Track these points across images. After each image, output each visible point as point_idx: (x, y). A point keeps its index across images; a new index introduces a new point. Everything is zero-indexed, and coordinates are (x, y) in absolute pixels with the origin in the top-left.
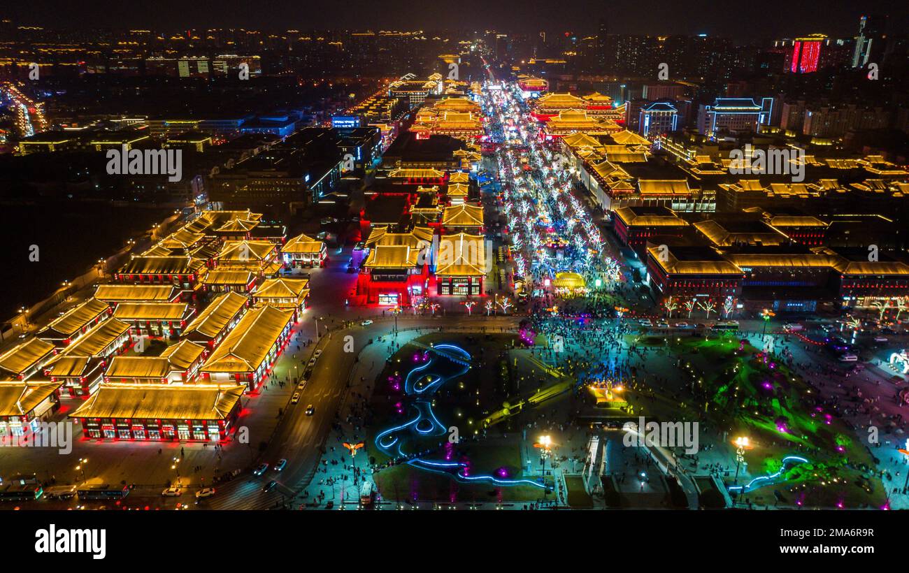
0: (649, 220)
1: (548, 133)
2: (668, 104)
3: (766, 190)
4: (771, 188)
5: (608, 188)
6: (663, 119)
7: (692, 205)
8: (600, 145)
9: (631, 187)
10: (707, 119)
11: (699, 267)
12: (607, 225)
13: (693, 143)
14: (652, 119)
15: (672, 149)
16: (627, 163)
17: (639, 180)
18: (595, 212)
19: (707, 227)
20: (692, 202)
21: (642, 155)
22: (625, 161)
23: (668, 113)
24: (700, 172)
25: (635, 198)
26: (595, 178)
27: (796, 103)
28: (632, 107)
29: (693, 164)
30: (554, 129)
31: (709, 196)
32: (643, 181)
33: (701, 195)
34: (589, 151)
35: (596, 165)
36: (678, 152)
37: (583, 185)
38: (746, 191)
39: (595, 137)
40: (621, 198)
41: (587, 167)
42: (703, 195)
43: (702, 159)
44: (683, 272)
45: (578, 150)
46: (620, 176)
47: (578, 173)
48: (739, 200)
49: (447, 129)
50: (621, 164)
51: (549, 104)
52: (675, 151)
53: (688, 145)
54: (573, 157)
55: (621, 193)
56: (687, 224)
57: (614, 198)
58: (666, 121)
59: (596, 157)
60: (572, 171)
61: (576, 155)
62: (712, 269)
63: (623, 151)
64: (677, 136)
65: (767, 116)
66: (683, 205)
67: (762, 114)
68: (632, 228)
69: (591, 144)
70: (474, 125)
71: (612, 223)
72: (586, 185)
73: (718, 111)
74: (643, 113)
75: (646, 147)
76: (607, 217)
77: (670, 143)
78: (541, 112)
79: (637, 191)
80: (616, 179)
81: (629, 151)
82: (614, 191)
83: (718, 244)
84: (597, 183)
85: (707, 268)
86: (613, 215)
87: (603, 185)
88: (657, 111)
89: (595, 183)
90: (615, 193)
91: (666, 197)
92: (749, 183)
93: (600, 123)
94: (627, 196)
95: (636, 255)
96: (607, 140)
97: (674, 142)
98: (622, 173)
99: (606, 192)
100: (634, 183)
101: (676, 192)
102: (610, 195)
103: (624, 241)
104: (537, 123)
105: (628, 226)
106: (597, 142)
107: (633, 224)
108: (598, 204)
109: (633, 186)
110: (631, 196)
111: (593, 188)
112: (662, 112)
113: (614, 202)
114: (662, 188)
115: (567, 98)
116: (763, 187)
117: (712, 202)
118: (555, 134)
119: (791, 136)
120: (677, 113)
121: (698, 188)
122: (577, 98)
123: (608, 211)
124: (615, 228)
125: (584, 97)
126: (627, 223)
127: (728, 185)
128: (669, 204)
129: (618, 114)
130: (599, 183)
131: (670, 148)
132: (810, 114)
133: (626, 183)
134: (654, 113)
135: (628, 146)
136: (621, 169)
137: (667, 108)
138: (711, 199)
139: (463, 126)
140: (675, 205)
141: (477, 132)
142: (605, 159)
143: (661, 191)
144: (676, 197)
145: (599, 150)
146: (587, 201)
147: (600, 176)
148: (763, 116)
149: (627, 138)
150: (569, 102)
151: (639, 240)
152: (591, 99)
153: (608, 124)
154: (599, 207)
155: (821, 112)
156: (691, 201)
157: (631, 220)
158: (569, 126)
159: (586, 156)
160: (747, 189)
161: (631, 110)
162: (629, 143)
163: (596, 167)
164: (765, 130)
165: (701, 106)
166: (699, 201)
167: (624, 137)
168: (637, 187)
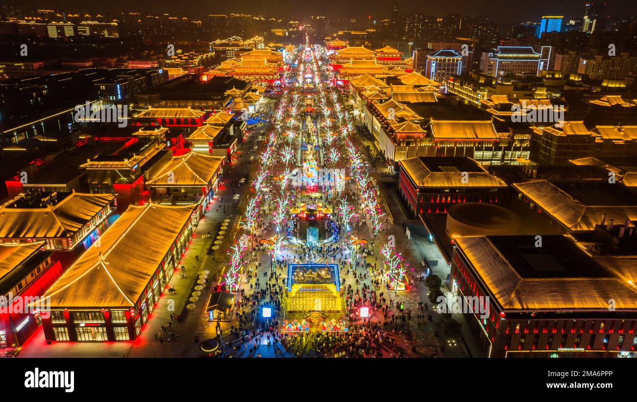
0: (448, 179)
1: (339, 79)
2: (453, 51)
3: (594, 134)
4: (597, 131)
5: (392, 131)
6: (449, 65)
7: (500, 153)
8: (387, 86)
9: (421, 130)
10: (490, 66)
11: (564, 292)
12: (390, 180)
13: (482, 85)
14: (439, 66)
15: (459, 92)
16: (415, 103)
17: (432, 121)
18: (377, 160)
19: (539, 191)
20: (500, 149)
21: (432, 95)
22: (413, 100)
23: (453, 60)
24: (499, 113)
25: (426, 144)
26: (377, 119)
27: (568, 54)
28: (419, 57)
29: (489, 105)
30: (346, 75)
31: (522, 141)
32: (436, 121)
33: (511, 142)
34: (375, 91)
35: (379, 104)
36: (467, 95)
37: (366, 128)
38: (568, 136)
39: (382, 79)
40: (408, 144)
41: (371, 108)
42: (514, 141)
43: (498, 99)
44: (535, 305)
45: (363, 91)
46: (407, 116)
47: (363, 115)
48: (559, 147)
49: (241, 74)
50: (408, 104)
51: (345, 56)
52: (463, 94)
53: (477, 87)
54: (359, 99)
55: (408, 137)
56: (504, 184)
57: (399, 144)
58: (451, 67)
59: (381, 97)
60: (356, 112)
61: (361, 96)
62: (592, 297)
63: (411, 91)
64: (464, 79)
65: (546, 63)
66: (488, 154)
67: (541, 61)
68: (424, 190)
69: (377, 84)
70: (268, 71)
71: (396, 177)
72: (370, 128)
73: (500, 58)
74: (430, 59)
75: (435, 88)
76: (390, 170)
77: (458, 87)
78: (338, 62)
79: (429, 135)
80: (401, 120)
81: (416, 91)
82: (399, 136)
83: (569, 226)
84: (380, 125)
85: (581, 296)
86: (397, 166)
87: (387, 128)
88: (443, 58)
89: (378, 125)
90: (401, 137)
91: (467, 143)
92: (571, 124)
93: (389, 70)
94: (416, 142)
95: (431, 237)
96: (393, 81)
97: (462, 85)
98: (409, 113)
99: (389, 136)
100: (425, 124)
101: (480, 137)
102: (394, 140)
103: (412, 207)
104: (332, 71)
105: (419, 187)
106: (384, 84)
107: (426, 185)
108: (381, 151)
109: (424, 129)
110: (421, 141)
111: (376, 131)
112: (447, 58)
113: (398, 150)
114: (461, 132)
115: (361, 51)
116: (589, 130)
117: (525, 149)
118: (346, 79)
119: (576, 79)
120: (461, 60)
121: (507, 131)
122: (370, 51)
123: (392, 160)
124: (400, 186)
125: (376, 50)
126: (417, 182)
127: (542, 128)
128: (470, 151)
129: (406, 64)
130: (382, 125)
131: (458, 91)
132: (585, 62)
133: (414, 125)
134: (440, 60)
135: (416, 87)
136: (409, 109)
137: (452, 55)
138: (524, 145)
139: (258, 71)
140: (478, 154)
141: (271, 77)
142: (390, 98)
143: (460, 135)
144: (479, 143)
145: (385, 90)
146: (368, 147)
147: (383, 116)
148: (542, 63)
149: (415, 79)
150: (362, 54)
151: (433, 207)
152: (382, 52)
153: (396, 71)
154: (381, 154)
155: (595, 60)
156: (498, 149)
157: (422, 177)
158: (359, 71)
159: (370, 96)
160: (570, 133)
161: (418, 60)
162: (417, 84)
163: (379, 107)
164: (549, 74)
165: (484, 54)
166: (508, 148)
167: (412, 79)
168: (428, 129)
